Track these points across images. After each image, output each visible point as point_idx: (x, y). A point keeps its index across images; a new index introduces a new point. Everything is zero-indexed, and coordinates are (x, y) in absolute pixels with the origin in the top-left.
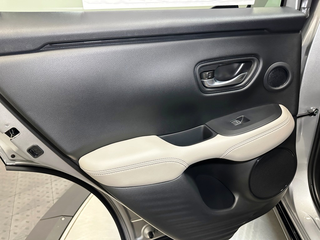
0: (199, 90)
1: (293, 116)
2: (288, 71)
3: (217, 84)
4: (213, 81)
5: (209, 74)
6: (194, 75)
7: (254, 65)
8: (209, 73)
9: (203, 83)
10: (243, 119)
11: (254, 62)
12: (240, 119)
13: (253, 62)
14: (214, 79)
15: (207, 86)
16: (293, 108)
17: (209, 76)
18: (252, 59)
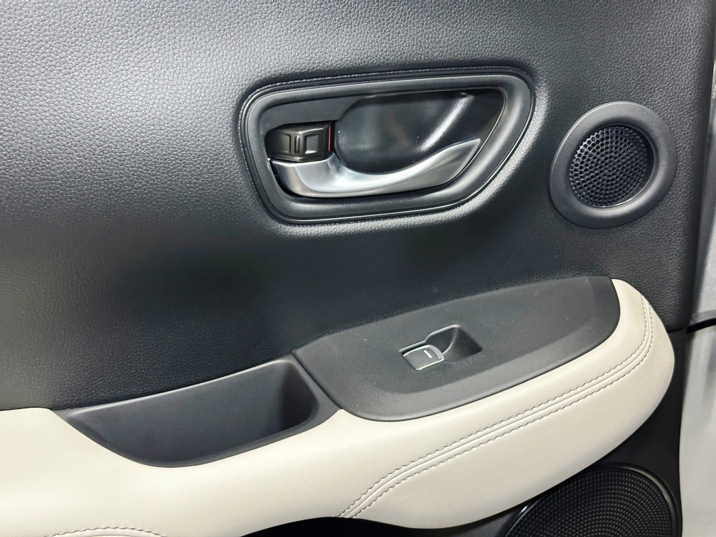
0: (260, 207)
1: (669, 330)
2: (652, 140)
3: (347, 182)
4: (328, 169)
5: (309, 139)
6: (237, 141)
7: (510, 109)
8: (306, 137)
9: (280, 176)
10: (457, 340)
11: (512, 95)
12: (440, 341)
13: (506, 94)
14: (333, 161)
15: (297, 189)
16: (671, 297)
17: (305, 149)
18: (503, 84)
